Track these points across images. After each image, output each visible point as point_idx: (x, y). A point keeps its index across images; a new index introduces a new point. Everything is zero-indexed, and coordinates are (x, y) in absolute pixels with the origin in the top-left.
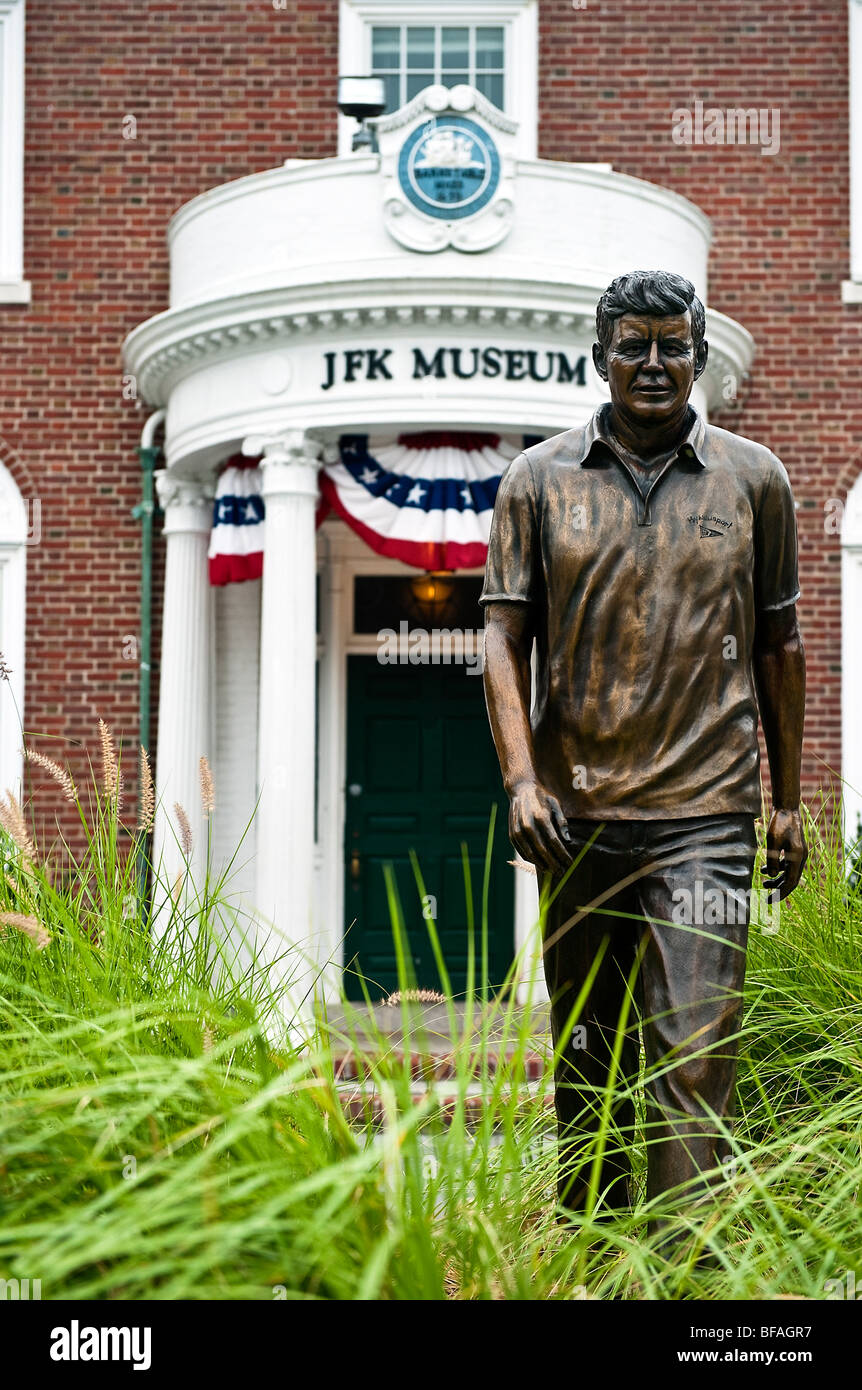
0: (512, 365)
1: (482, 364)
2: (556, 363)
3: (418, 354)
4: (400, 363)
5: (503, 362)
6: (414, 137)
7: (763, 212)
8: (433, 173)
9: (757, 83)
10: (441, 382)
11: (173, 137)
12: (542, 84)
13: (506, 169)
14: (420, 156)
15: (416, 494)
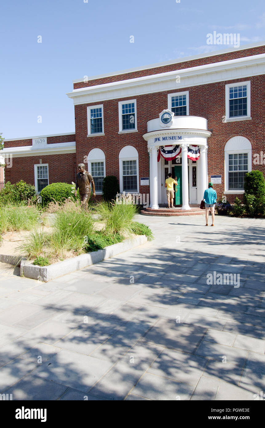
0: (172, 138)
1: (169, 138)
2: (178, 137)
3: (163, 138)
4: (161, 139)
5: (171, 138)
6: (163, 115)
7: (215, 113)
8: (164, 119)
9: (214, 97)
10: (165, 141)
11: (151, 113)
12: (189, 101)
13: (173, 117)
14: (163, 117)
15: (166, 152)
